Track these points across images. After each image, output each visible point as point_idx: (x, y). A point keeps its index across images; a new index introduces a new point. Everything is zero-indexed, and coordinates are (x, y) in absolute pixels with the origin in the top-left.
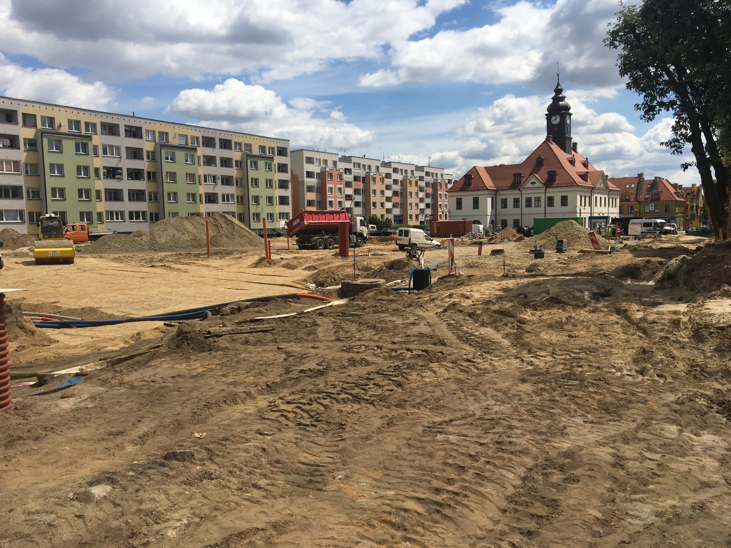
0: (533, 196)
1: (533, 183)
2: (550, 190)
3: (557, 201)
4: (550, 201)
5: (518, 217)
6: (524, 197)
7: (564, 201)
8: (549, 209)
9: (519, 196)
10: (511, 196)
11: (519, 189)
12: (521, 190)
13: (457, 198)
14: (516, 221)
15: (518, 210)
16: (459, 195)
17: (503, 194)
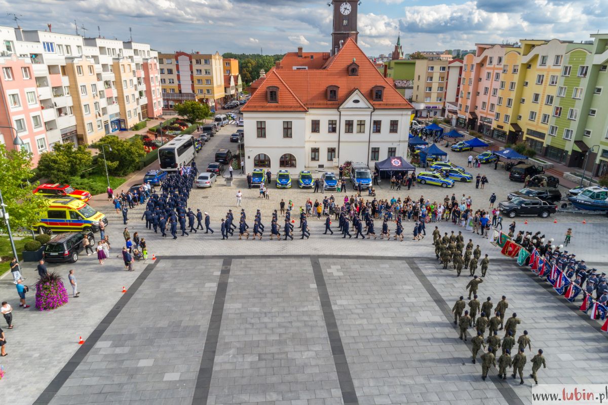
0: (355, 120)
1: (356, 101)
2: (376, 112)
3: (385, 127)
4: (377, 125)
5: (334, 145)
6: (344, 119)
7: (394, 126)
8: (375, 137)
9: (336, 118)
10: (324, 116)
11: (338, 108)
12: (340, 110)
13: (257, 122)
14: (332, 151)
15: (334, 136)
16: (261, 116)
17: (314, 114)
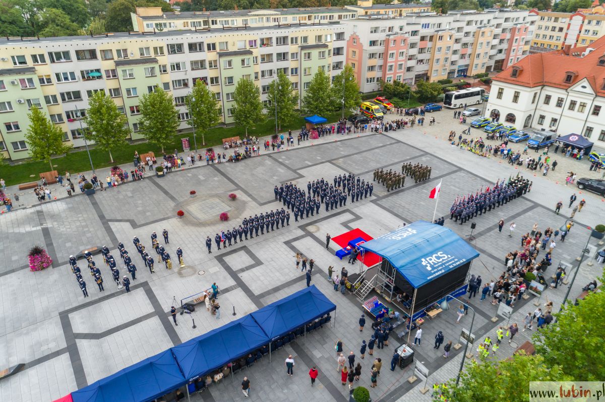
0: (579, 101)
1: (584, 87)
2: (598, 99)
4: (596, 110)
5: (557, 117)
6: (570, 99)
8: (592, 118)
9: (564, 97)
10: (556, 94)
11: (567, 90)
12: (568, 91)
13: (500, 88)
14: (554, 120)
15: (559, 110)
16: (502, 85)
17: (548, 91)
